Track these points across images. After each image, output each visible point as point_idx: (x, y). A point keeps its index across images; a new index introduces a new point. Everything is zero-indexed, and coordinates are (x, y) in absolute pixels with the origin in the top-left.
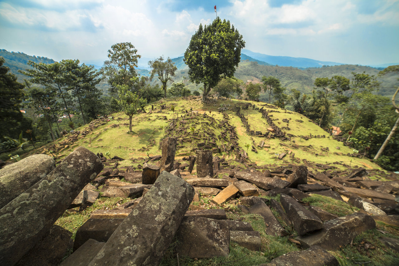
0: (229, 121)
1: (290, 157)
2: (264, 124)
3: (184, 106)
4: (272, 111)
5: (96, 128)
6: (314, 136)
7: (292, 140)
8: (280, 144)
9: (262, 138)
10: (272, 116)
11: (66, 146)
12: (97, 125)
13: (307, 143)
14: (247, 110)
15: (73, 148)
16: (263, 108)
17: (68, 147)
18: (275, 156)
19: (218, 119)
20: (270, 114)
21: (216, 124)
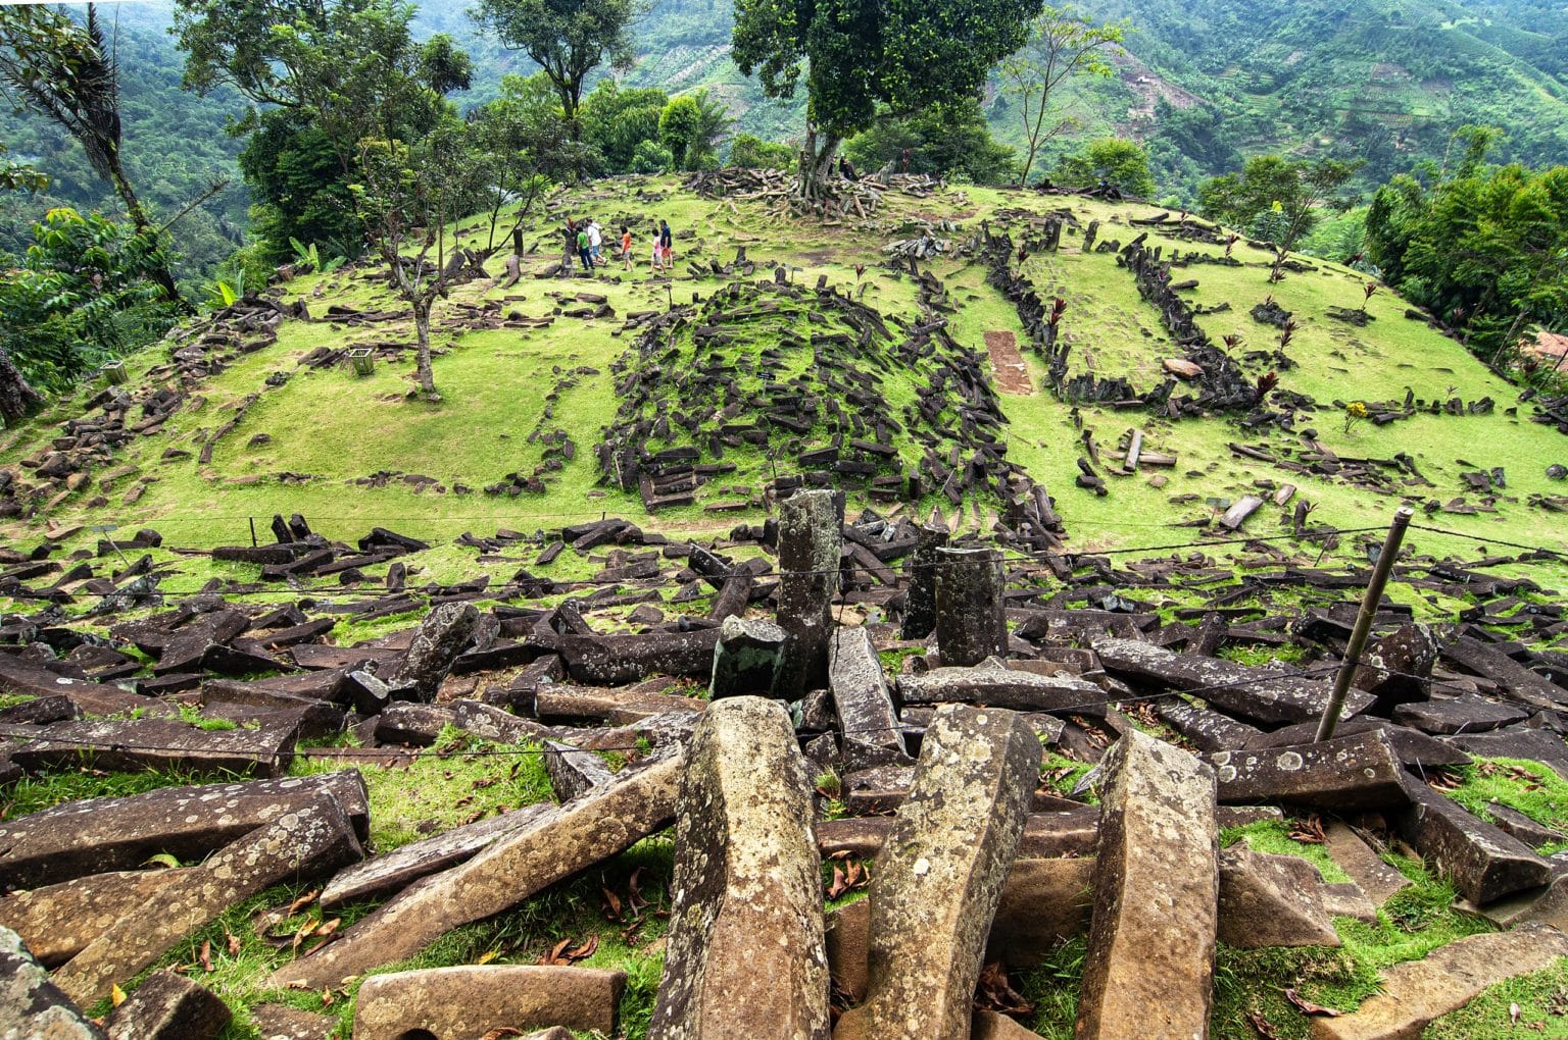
0: (952, 319)
1: (1286, 519)
2: (1148, 335)
3: (693, 234)
4: (1191, 259)
5: (215, 369)
6: (1429, 403)
7: (1299, 428)
8: (1232, 447)
9: (1131, 415)
10: (1191, 286)
11: (74, 479)
12: (220, 355)
13: (1382, 444)
14: (1049, 258)
15: (107, 487)
16: (1145, 244)
17: (83, 486)
18: (1202, 511)
19: (894, 312)
20: (1179, 276)
21: (888, 345)
